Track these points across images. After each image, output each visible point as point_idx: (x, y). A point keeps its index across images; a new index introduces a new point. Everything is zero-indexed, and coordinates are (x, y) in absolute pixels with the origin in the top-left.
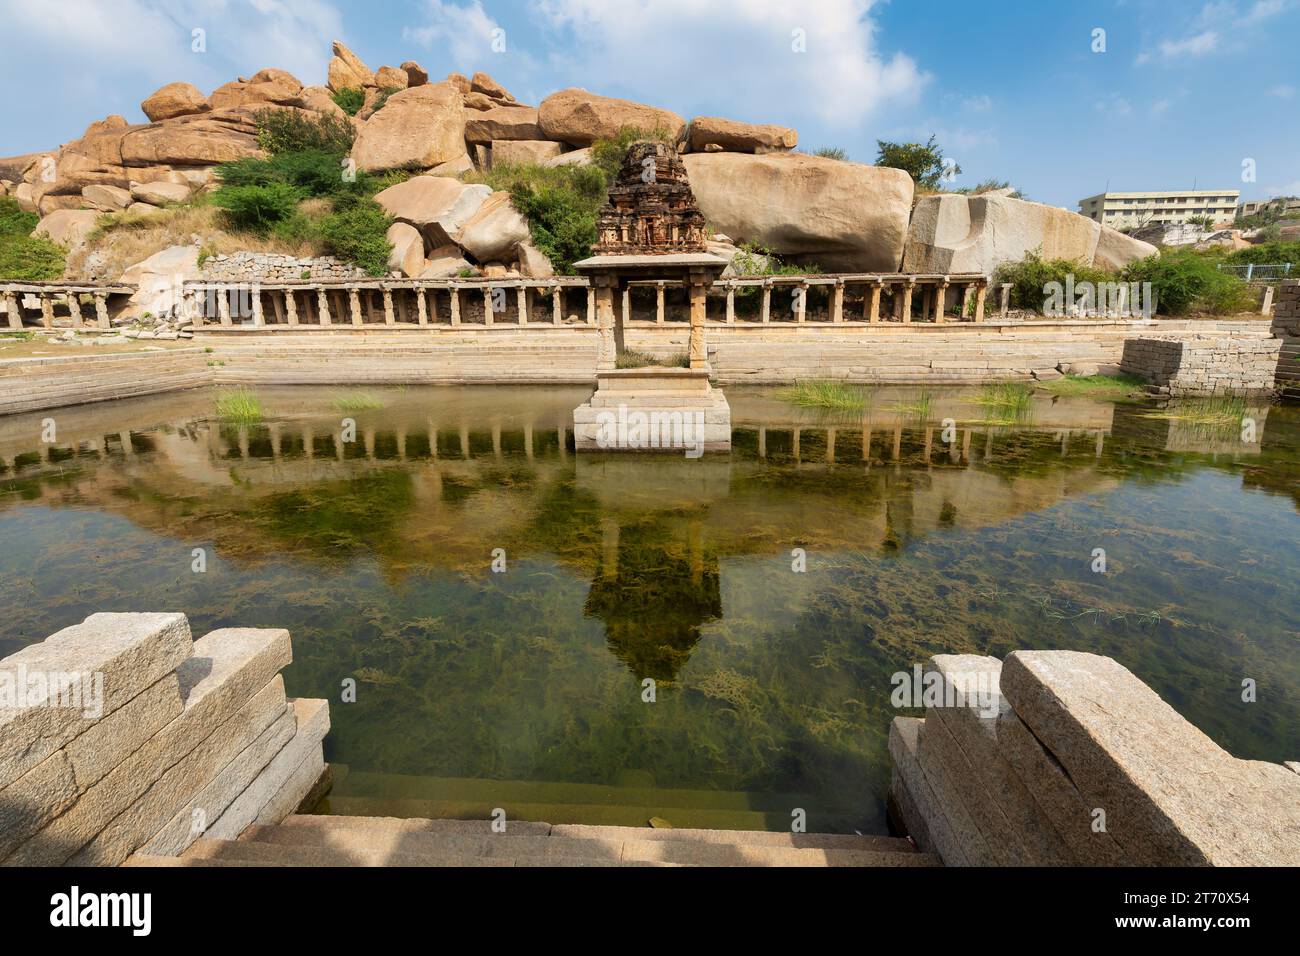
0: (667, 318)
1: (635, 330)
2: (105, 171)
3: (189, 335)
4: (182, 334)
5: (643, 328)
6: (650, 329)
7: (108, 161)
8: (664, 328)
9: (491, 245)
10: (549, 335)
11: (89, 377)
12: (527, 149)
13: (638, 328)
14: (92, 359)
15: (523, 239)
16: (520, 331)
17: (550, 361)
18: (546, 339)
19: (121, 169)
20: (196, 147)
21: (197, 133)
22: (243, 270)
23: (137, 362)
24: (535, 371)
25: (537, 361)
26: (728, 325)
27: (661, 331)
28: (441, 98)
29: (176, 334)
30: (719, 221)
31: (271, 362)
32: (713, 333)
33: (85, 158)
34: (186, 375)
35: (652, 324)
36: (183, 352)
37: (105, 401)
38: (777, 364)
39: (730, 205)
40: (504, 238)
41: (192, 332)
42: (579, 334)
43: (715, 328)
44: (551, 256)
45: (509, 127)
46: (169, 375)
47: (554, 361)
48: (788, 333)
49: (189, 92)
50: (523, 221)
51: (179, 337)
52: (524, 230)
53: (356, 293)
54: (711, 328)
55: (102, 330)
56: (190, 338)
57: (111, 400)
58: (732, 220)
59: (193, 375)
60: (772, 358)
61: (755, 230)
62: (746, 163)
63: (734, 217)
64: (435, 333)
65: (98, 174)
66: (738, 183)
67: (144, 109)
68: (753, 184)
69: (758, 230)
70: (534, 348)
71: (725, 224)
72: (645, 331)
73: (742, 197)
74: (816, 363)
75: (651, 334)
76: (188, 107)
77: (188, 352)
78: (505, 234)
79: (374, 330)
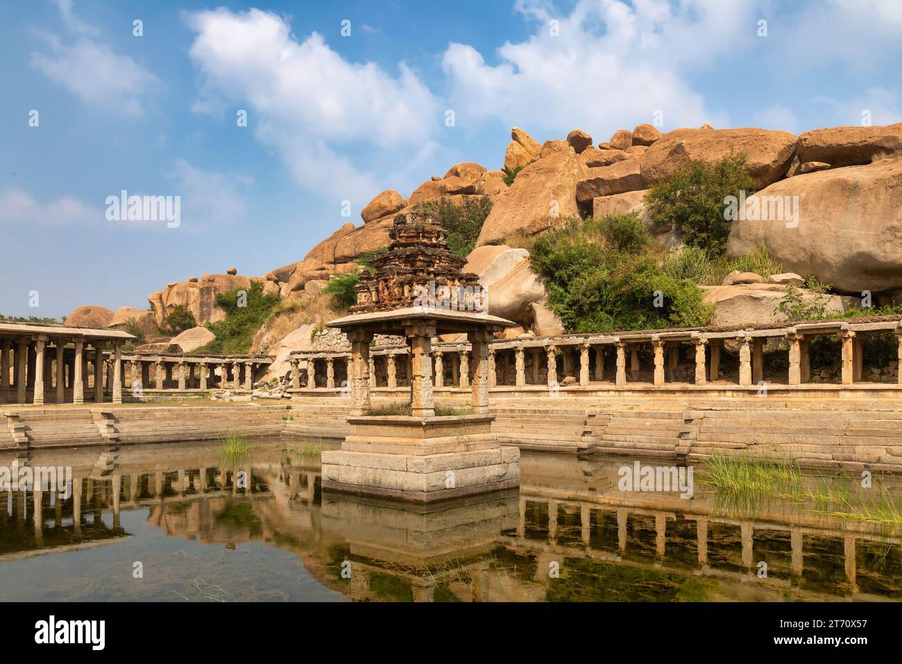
0: (667, 379)
1: (630, 393)
2: (323, 269)
3: (289, 395)
4: (286, 395)
5: (639, 391)
6: (647, 391)
7: (326, 261)
8: (662, 392)
9: (506, 308)
10: (543, 398)
11: (193, 423)
12: (624, 201)
13: (634, 391)
14: (202, 409)
15: (537, 299)
16: (516, 394)
17: (520, 425)
18: (539, 402)
19: (333, 265)
20: (378, 242)
21: (383, 230)
22: (335, 341)
23: (232, 413)
24: (503, 435)
25: (509, 424)
26: (741, 387)
27: (659, 394)
28: (555, 166)
29: (281, 395)
30: (789, 256)
31: (321, 418)
32: (723, 398)
33: (315, 260)
34: (262, 426)
35: (648, 385)
36: (268, 408)
37: (196, 440)
38: (777, 438)
39: (799, 236)
40: (517, 299)
41: (291, 393)
42: (571, 397)
43: (725, 391)
44: (562, 315)
45: (615, 180)
46: (249, 425)
47: (524, 425)
48: (828, 398)
49: (392, 197)
50: (538, 280)
51: (283, 397)
52: (540, 289)
53: (393, 358)
54: (720, 391)
55: (245, 391)
56: (290, 398)
57: (200, 440)
58: (803, 254)
59: (267, 426)
60: (772, 430)
61: (826, 264)
62: (825, 181)
63: (804, 250)
64: (447, 396)
65: (319, 272)
66: (810, 207)
67: (362, 216)
68: (828, 206)
69: (828, 264)
70: (512, 411)
71: (795, 260)
72: (640, 394)
73: (814, 225)
74: (833, 439)
75: (648, 397)
76: (389, 209)
77: (272, 408)
78: (519, 296)
79: (402, 392)
